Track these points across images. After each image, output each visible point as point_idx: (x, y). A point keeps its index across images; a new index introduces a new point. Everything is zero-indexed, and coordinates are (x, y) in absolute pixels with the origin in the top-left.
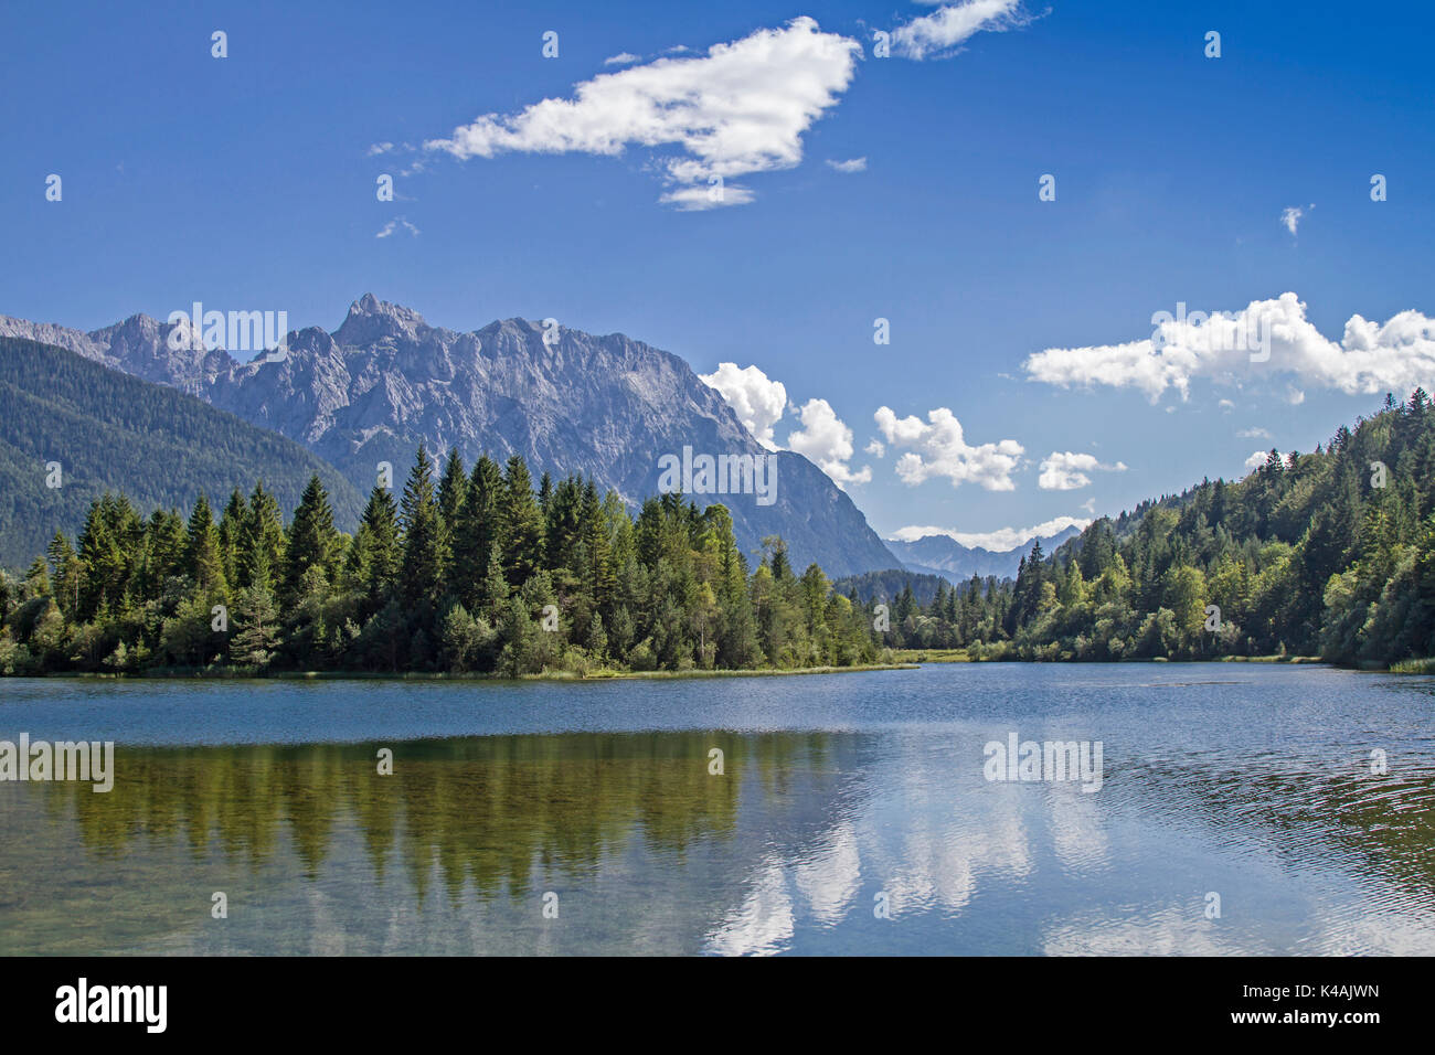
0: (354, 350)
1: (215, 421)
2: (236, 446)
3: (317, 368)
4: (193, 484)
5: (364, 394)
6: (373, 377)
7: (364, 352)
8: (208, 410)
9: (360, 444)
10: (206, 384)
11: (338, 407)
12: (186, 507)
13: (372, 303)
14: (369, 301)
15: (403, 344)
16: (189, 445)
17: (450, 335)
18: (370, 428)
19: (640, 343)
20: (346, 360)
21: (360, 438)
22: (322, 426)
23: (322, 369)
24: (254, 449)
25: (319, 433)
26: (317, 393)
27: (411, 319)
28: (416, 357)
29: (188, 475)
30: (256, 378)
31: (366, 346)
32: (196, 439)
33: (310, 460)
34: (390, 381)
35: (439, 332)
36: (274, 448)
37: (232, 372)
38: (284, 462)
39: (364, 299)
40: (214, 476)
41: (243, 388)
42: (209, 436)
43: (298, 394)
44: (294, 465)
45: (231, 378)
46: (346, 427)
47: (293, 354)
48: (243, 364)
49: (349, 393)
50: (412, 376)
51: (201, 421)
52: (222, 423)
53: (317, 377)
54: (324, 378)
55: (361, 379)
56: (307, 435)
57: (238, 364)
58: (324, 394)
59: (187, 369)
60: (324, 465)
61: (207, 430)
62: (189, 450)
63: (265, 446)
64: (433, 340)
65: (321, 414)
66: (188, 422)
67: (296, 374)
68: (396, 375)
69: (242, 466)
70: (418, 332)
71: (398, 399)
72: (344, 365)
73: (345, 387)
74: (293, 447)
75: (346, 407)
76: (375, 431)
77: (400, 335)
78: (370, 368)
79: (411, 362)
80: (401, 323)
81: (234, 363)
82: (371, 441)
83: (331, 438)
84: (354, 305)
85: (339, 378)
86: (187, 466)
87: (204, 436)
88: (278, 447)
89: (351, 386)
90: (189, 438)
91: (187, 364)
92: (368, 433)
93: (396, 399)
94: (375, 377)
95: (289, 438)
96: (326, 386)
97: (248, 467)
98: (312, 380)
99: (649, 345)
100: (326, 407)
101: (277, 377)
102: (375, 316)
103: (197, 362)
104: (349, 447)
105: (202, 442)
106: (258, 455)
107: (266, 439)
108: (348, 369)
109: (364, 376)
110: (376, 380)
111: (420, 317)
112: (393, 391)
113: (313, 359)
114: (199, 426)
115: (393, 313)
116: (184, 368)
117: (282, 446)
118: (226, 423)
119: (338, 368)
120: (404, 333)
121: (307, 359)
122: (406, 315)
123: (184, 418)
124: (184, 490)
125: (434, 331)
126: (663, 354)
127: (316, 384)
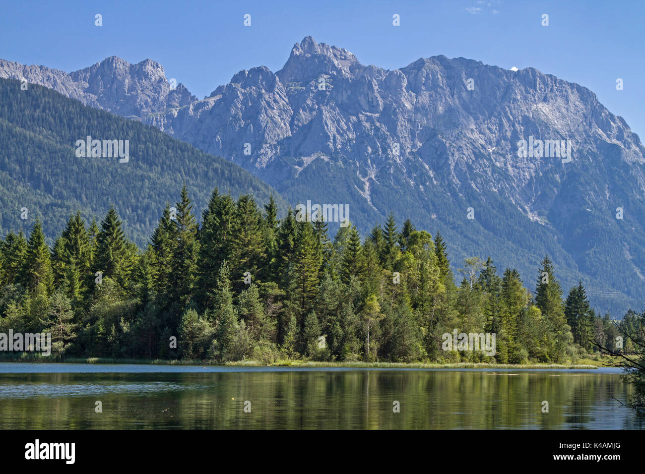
0: (296, 87)
1: (173, 149)
2: (191, 171)
3: (263, 103)
4: (154, 204)
5: (304, 126)
6: (311, 110)
7: (304, 88)
8: (168, 140)
9: (300, 169)
10: (170, 116)
11: (282, 137)
12: (148, 223)
13: (311, 44)
14: (308, 42)
15: (337, 81)
16: (151, 170)
17: (379, 72)
18: (309, 155)
19: (551, 76)
20: (289, 95)
21: (300, 164)
22: (268, 154)
23: (268, 103)
24: (206, 174)
25: (265, 160)
26: (263, 125)
27: (346, 59)
28: (349, 93)
29: (150, 197)
30: (211, 111)
31: (306, 83)
32: (157, 166)
33: (254, 183)
34: (326, 115)
35: (370, 68)
36: (223, 172)
37: (191, 107)
38: (232, 185)
39: (304, 41)
40: (172, 197)
41: (201, 121)
42: (168, 163)
43: (247, 125)
44: (240, 187)
45: (191, 112)
46: (287, 154)
47: (243, 91)
48: (201, 99)
49: (291, 124)
50: (346, 109)
51: (162, 149)
52: (179, 151)
53: (263, 111)
54: (269, 111)
55: (301, 111)
56: (256, 161)
57: (197, 100)
58: (270, 125)
59: (154, 105)
60: (266, 187)
61: (167, 158)
62: (151, 175)
63: (215, 170)
64: (363, 77)
65: (267, 143)
66: (150, 151)
67: (246, 108)
68: (331, 108)
69: (195, 189)
70: (352, 69)
71: (333, 130)
72: (286, 99)
73: (288, 119)
74: (240, 171)
75: (288, 138)
76: (314, 157)
77: (335, 73)
78: (309, 102)
79: (344, 97)
80: (336, 62)
81: (193, 98)
82: (310, 166)
83: (276, 165)
84: (295, 47)
85: (282, 111)
86: (148, 188)
87: (164, 163)
88: (227, 172)
89: (293, 118)
90: (151, 164)
91: (154, 100)
92: (307, 160)
93: (331, 129)
94: (314, 110)
95: (239, 165)
96: (271, 118)
97: (201, 188)
98: (258, 113)
99: (559, 78)
100: (272, 136)
101: (229, 110)
102: (314, 56)
103: (162, 98)
104: (291, 172)
105: (162, 169)
106: (209, 179)
107: (216, 165)
108: (290, 103)
109: (304, 110)
110: (314, 113)
111: (354, 56)
112: (329, 122)
113: (260, 95)
114: (159, 154)
115: (330, 54)
116: (151, 103)
117: (230, 171)
118: (182, 151)
119: (281, 103)
120: (339, 71)
121: (254, 93)
122: (341, 55)
123: (147, 148)
124: (146, 209)
125: (365, 68)
126: (572, 86)
127: (263, 117)
